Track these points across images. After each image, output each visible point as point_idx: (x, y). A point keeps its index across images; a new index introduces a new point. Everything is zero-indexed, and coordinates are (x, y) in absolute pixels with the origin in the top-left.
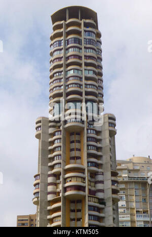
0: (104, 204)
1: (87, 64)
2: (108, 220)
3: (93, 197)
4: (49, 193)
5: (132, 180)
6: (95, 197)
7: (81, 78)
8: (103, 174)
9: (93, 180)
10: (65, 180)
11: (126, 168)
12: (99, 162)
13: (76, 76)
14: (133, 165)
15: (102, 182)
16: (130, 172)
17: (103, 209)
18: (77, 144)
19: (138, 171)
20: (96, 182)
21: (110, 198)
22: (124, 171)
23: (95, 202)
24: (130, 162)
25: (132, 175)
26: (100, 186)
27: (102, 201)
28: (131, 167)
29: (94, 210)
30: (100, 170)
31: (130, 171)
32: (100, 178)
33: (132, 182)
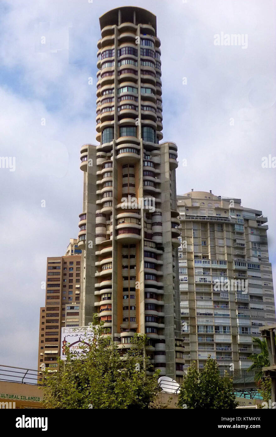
0: (162, 249)
1: (143, 81)
2: (167, 268)
3: (149, 241)
4: (98, 236)
5: (191, 220)
6: (151, 242)
7: (136, 98)
8: (161, 214)
9: (150, 221)
10: (117, 221)
12: (157, 200)
13: (132, 96)
15: (160, 224)
17: (161, 255)
18: (131, 179)
19: (197, 208)
20: (153, 224)
21: (169, 242)
22: (182, 209)
23: (151, 247)
24: (188, 197)
25: (190, 213)
26: (157, 229)
27: (159, 246)
29: (151, 257)
30: (158, 210)
31: (187, 209)
32: (158, 219)
33: (190, 222)
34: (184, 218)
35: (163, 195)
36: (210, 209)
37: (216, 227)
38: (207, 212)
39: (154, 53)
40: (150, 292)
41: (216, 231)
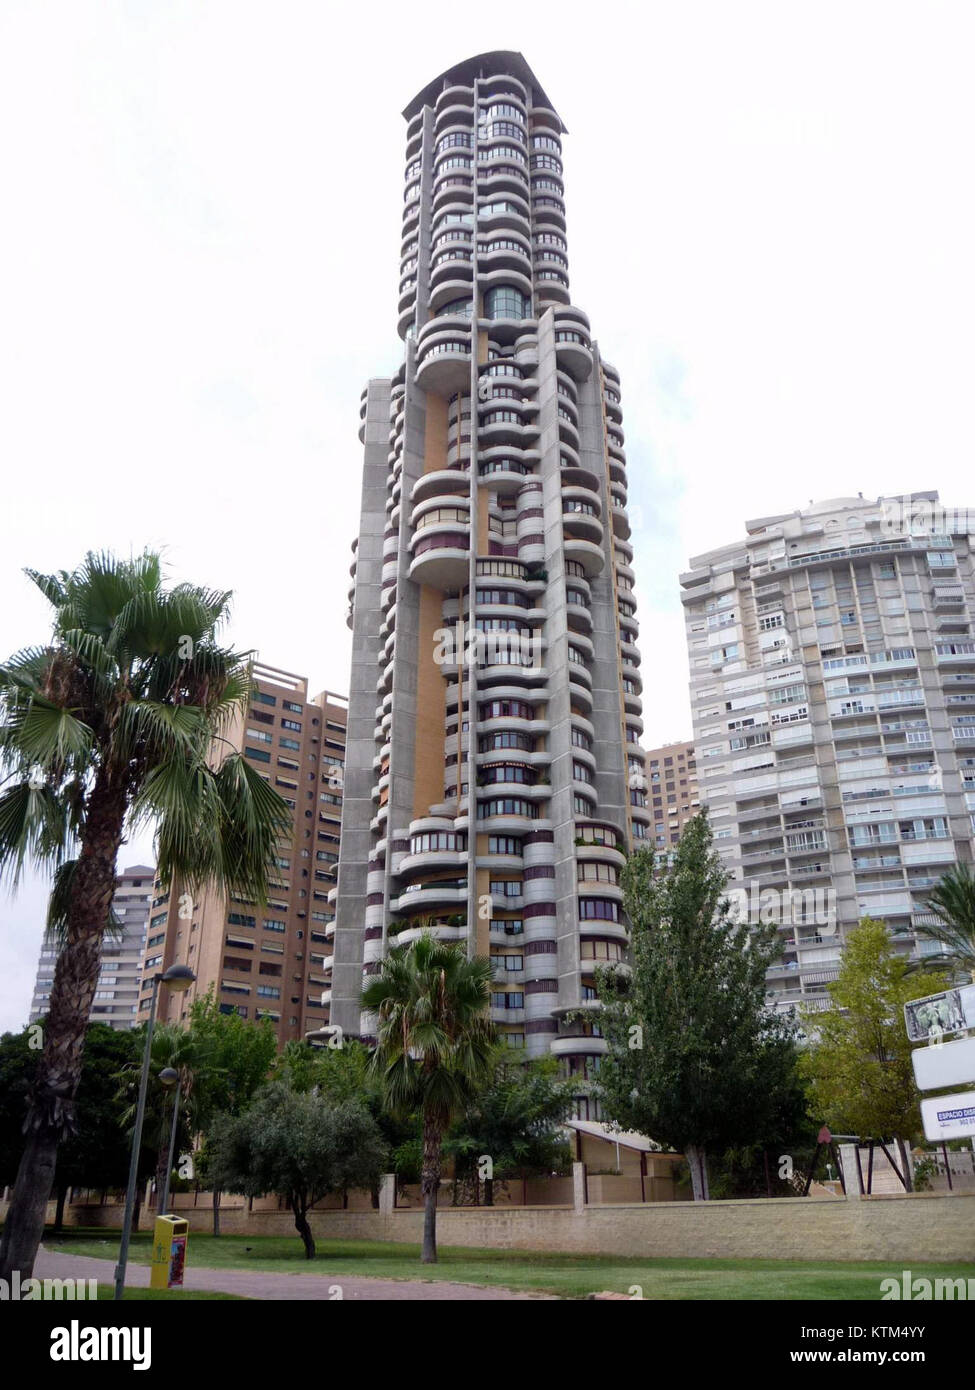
0: (544, 578)
1: (484, 190)
5: (801, 565)
6: (513, 563)
7: (469, 233)
8: (540, 487)
9: (510, 514)
10: (410, 531)
11: (779, 533)
12: (528, 454)
13: (453, 231)
14: (802, 524)
15: (538, 512)
16: (794, 546)
17: (541, 593)
18: (466, 423)
19: (818, 535)
20: (519, 518)
21: (557, 552)
22: (773, 546)
24: (798, 515)
25: (802, 550)
26: (529, 526)
27: (535, 571)
28: (794, 529)
30: (529, 478)
31: (792, 542)
32: (528, 500)
33: (801, 571)
34: (785, 566)
35: (544, 439)
36: (853, 531)
37: (875, 572)
38: (846, 539)
39: (521, 129)
40: (499, 700)
41: (875, 582)
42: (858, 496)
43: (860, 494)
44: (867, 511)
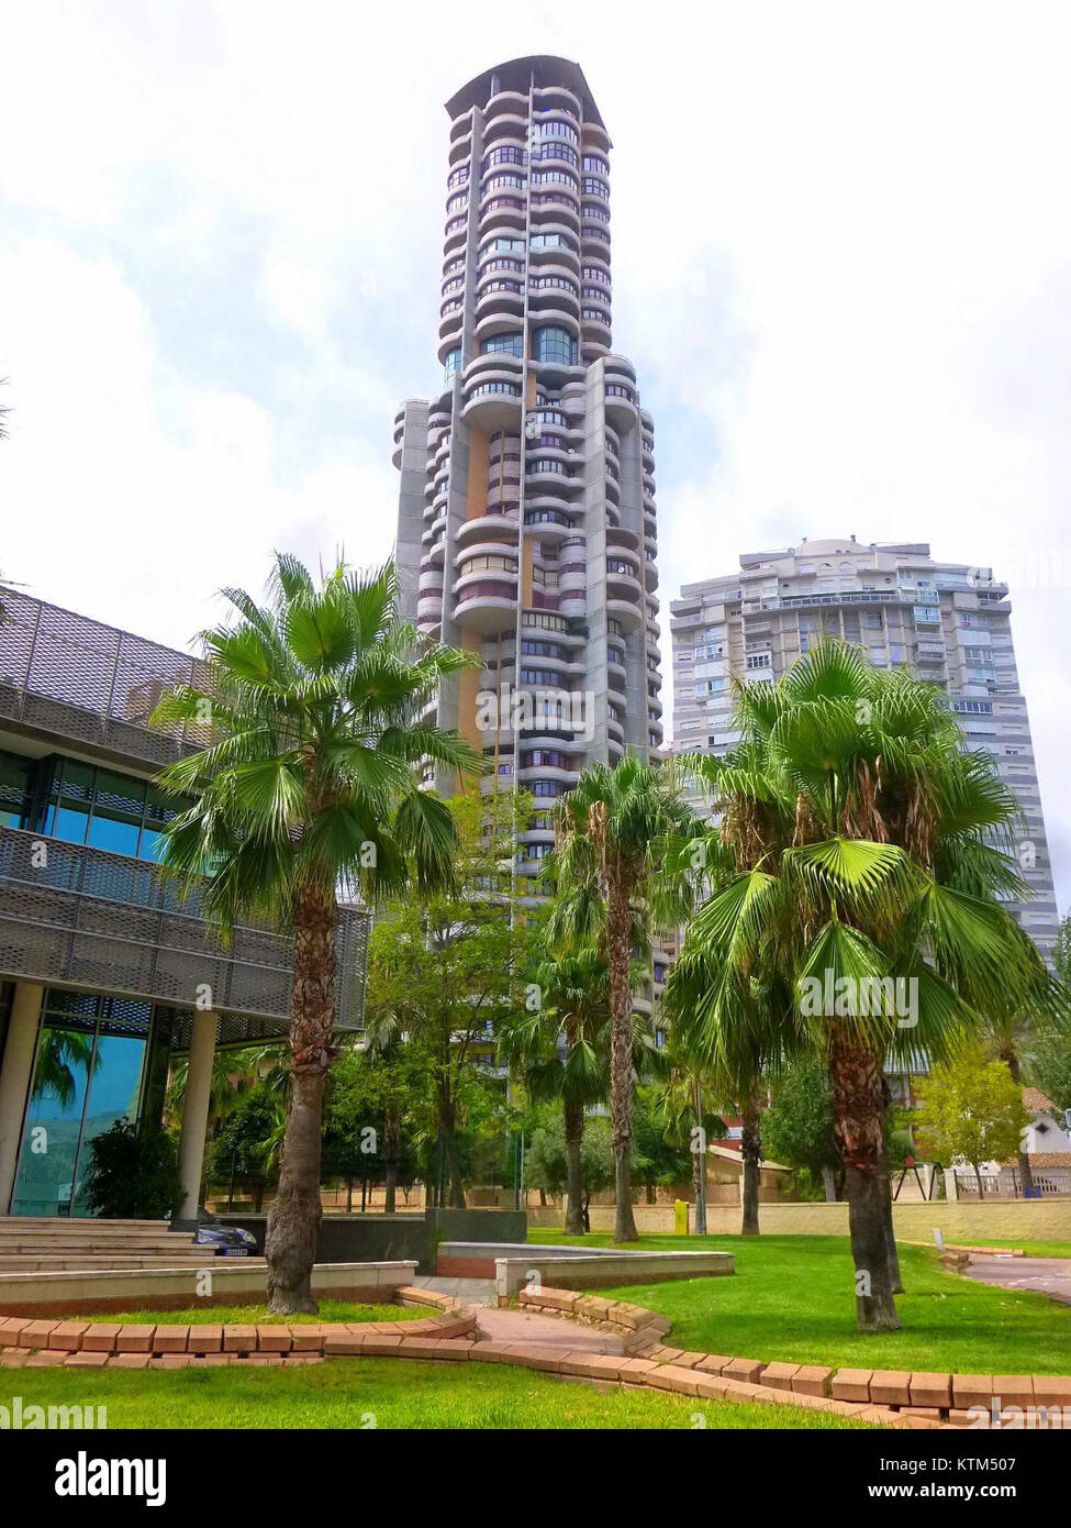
0: (585, 633)
1: (538, 219)
2: (594, 680)
3: (550, 615)
4: (423, 620)
5: (792, 606)
6: (556, 616)
7: (519, 262)
8: (583, 542)
9: (552, 565)
10: (458, 571)
11: (773, 572)
12: (573, 507)
13: (503, 259)
14: (796, 565)
15: (580, 567)
16: (786, 586)
17: (581, 648)
18: (509, 464)
19: (811, 577)
20: (561, 571)
21: (599, 611)
22: (767, 584)
23: (549, 629)
24: (790, 554)
25: (794, 591)
26: (572, 581)
27: (576, 626)
28: (788, 568)
29: (547, 654)
30: (573, 531)
31: (785, 582)
32: (572, 554)
33: (792, 612)
34: (775, 606)
35: (589, 492)
36: (844, 576)
37: (863, 620)
38: (838, 584)
39: (575, 152)
40: (541, 749)
41: (862, 630)
42: (850, 539)
43: (853, 537)
44: (860, 558)
